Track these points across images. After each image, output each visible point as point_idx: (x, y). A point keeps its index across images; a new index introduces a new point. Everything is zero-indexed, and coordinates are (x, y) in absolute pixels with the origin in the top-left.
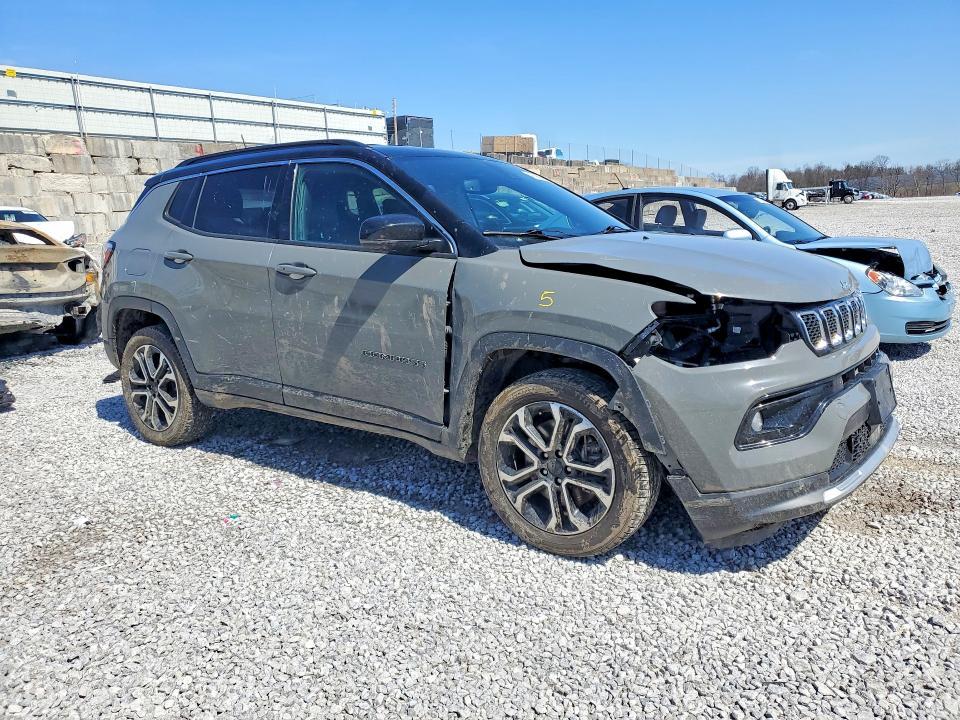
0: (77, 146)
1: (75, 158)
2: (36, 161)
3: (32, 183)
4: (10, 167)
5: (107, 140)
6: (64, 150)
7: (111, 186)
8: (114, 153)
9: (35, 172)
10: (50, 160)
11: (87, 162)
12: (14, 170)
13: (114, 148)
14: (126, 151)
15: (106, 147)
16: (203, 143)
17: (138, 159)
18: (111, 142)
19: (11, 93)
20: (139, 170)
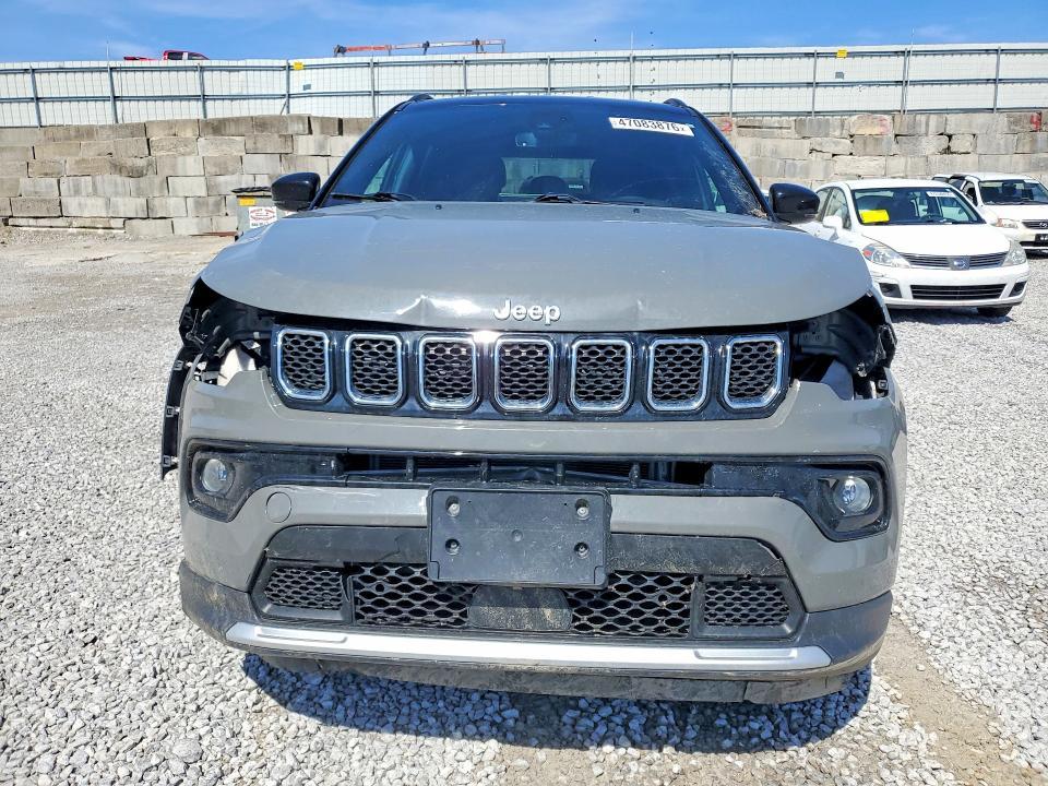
0: (882, 125)
1: (877, 139)
2: (837, 144)
3: (826, 167)
4: (812, 151)
5: (918, 117)
6: (867, 131)
7: (909, 168)
8: (923, 130)
9: (834, 155)
10: (852, 142)
11: (889, 143)
12: (814, 153)
13: (923, 126)
14: (937, 127)
15: (914, 124)
16: (1043, 111)
17: (950, 137)
18: (922, 118)
19: (840, 75)
20: (949, 148)
